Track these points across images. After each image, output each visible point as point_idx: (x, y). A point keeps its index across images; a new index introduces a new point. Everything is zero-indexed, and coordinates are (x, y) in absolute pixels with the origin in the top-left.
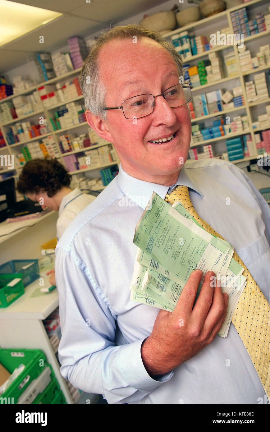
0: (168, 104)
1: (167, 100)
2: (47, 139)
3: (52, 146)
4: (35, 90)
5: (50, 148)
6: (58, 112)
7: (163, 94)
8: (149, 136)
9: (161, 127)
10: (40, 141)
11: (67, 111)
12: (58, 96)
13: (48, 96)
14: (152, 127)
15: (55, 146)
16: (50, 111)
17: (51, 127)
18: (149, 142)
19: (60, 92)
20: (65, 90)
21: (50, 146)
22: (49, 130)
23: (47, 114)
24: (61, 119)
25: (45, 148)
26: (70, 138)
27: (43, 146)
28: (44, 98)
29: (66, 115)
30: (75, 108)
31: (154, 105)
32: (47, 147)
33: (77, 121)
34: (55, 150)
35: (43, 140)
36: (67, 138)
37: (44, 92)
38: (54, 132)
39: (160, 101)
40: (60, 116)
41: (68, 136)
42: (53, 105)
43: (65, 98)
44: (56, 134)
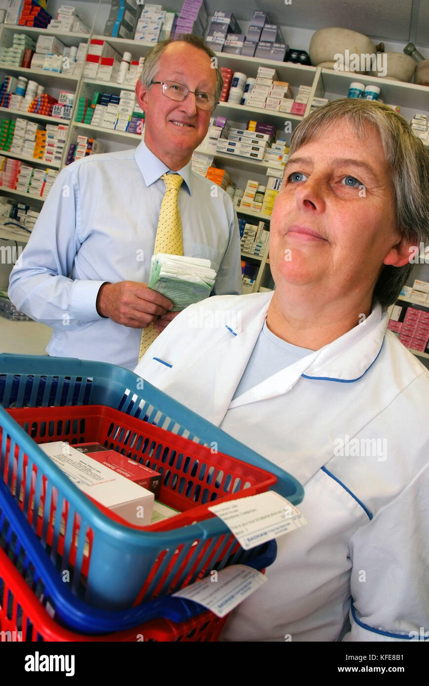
0: (196, 103)
1: (198, 100)
2: (56, 128)
3: (57, 144)
4: (85, 41)
5: (51, 145)
6: (100, 96)
7: (196, 93)
8: (171, 117)
9: (183, 114)
10: (42, 124)
11: (117, 101)
12: (116, 71)
13: (100, 61)
14: (177, 110)
15: (62, 145)
16: (88, 85)
17: (74, 112)
18: (171, 121)
19: (124, 66)
20: (133, 67)
21: (55, 141)
22: (68, 115)
23: (80, 88)
24: (99, 108)
25: (44, 141)
26: (95, 149)
27: (44, 135)
28: (91, 58)
29: (111, 108)
30: (132, 103)
31: (186, 97)
32: (48, 139)
33: (123, 125)
34: (57, 152)
35: (48, 127)
36: (90, 144)
37: (97, 50)
38: (74, 123)
39: (192, 97)
40: (100, 102)
41: (94, 142)
42: (101, 80)
43: (126, 80)
44: (77, 128)
